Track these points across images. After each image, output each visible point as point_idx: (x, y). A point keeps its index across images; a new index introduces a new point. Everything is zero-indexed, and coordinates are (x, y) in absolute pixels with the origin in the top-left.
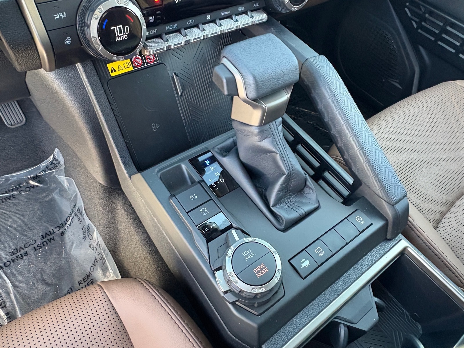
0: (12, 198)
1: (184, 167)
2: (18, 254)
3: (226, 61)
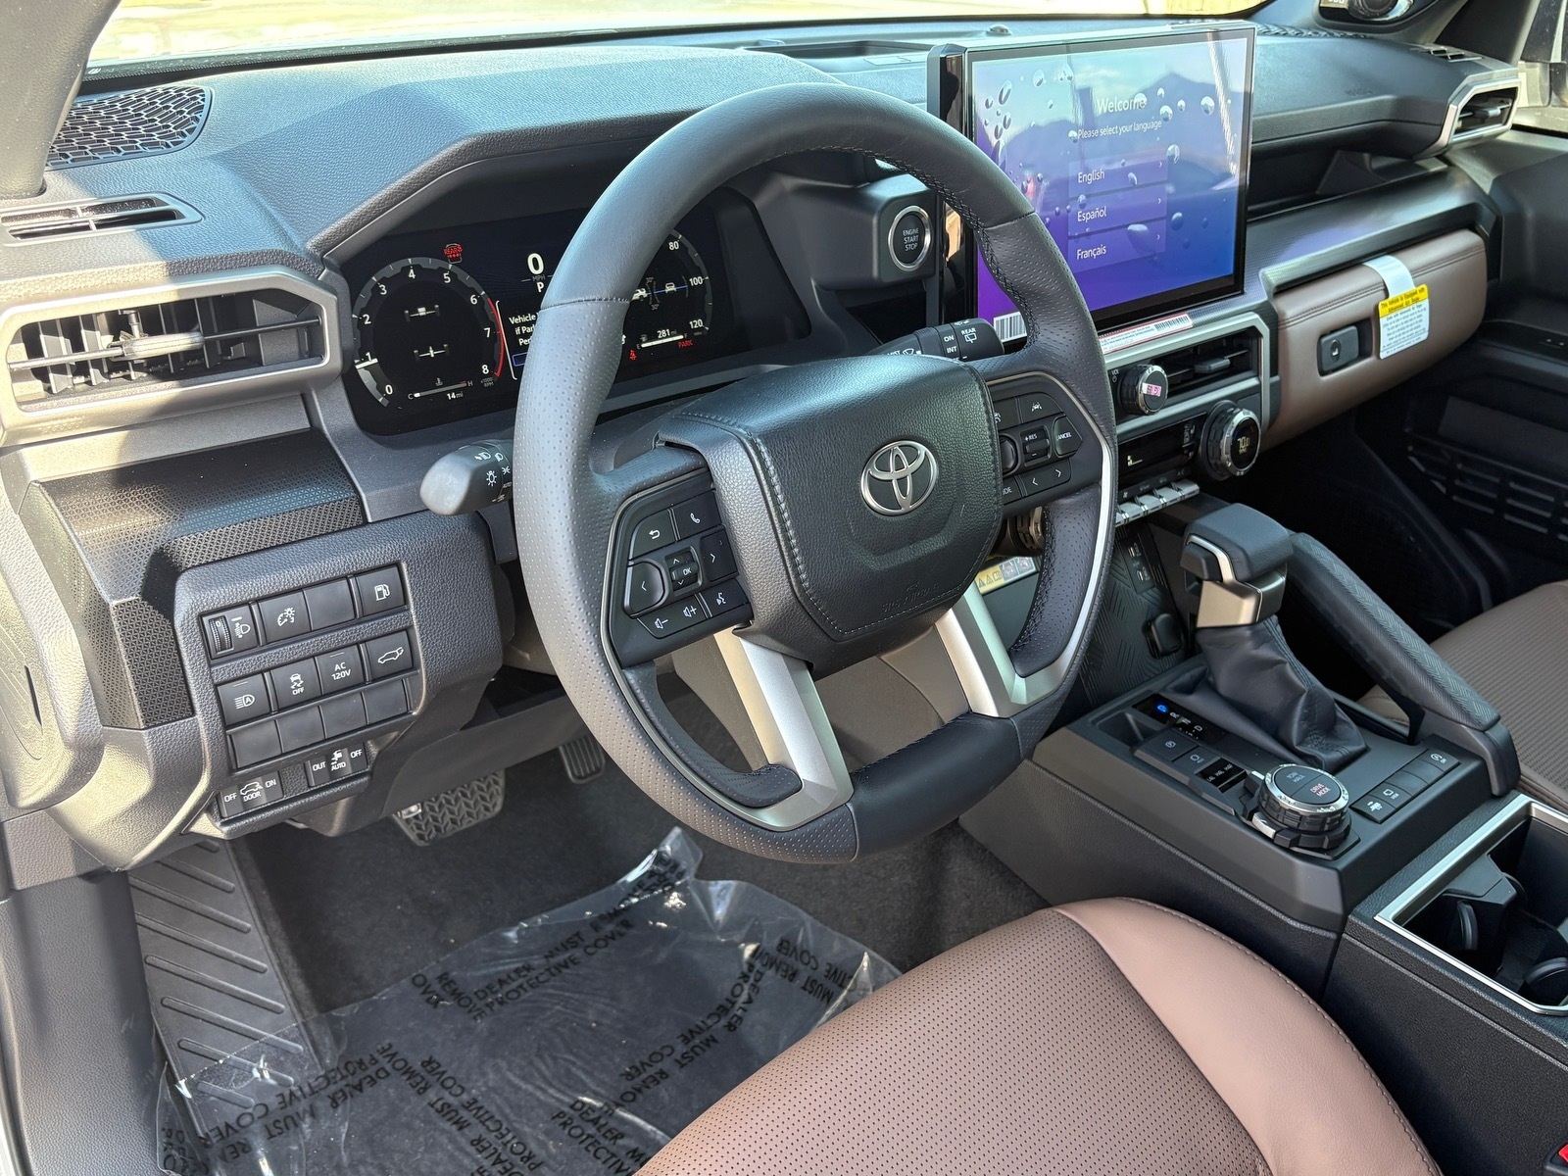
0: (571, 965)
1: (1130, 717)
2: (644, 1076)
3: (1195, 539)
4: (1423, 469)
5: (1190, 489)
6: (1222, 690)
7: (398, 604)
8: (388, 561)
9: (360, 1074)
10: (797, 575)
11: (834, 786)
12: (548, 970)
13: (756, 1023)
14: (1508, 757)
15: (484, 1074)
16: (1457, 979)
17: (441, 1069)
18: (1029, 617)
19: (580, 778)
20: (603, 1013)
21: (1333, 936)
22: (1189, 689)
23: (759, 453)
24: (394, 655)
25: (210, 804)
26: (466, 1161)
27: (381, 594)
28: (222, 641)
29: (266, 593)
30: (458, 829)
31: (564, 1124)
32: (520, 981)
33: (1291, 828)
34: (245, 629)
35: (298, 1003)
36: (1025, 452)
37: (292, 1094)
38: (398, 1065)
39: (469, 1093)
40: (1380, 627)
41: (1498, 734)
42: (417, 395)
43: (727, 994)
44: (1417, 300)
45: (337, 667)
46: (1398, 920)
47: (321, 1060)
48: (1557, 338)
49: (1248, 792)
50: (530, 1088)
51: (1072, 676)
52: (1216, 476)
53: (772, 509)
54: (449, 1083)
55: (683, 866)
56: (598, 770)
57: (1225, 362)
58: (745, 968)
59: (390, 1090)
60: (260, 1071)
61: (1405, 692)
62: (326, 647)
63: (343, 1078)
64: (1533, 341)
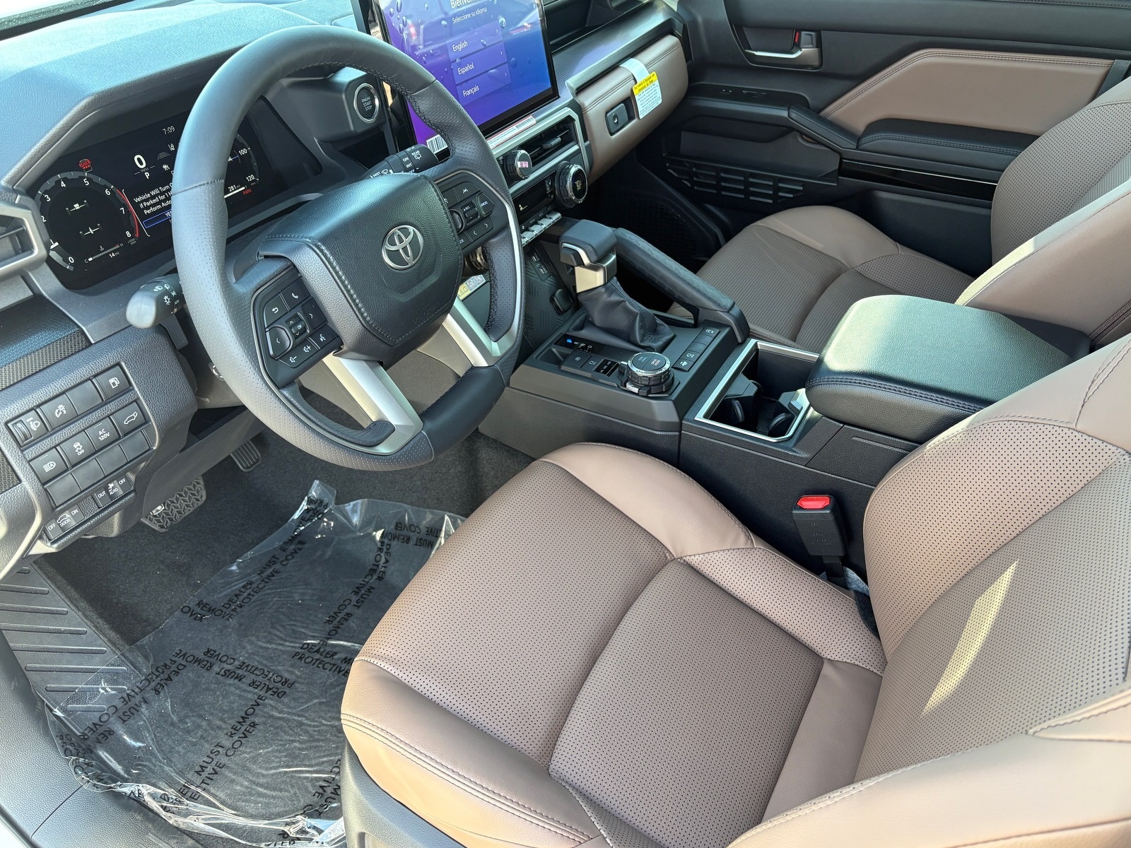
0: (275, 574)
1: (554, 350)
2: (338, 619)
3: (565, 245)
4: (676, 175)
5: (557, 216)
6: (597, 324)
7: (126, 388)
8: (112, 364)
9: (167, 672)
10: (362, 314)
11: (412, 424)
12: (263, 580)
13: (393, 573)
14: (742, 321)
15: (244, 648)
16: (737, 437)
17: (217, 653)
18: (490, 308)
19: (248, 468)
20: (303, 594)
21: (677, 433)
22: (580, 328)
23: (322, 251)
24: (133, 417)
25: (42, 535)
26: (250, 696)
27: (114, 384)
28: (25, 435)
29: (43, 400)
30: (183, 516)
31: (301, 658)
32: (248, 591)
33: (646, 386)
34: (37, 424)
35: (114, 644)
36: (466, 217)
37: (128, 695)
38: (189, 659)
39: (239, 660)
40: (669, 270)
41: (735, 312)
42: (90, 259)
43: (373, 561)
44: (652, 81)
45: (100, 433)
46: (706, 416)
47: (140, 671)
48: (728, 88)
49: (621, 373)
50: (274, 646)
51: (520, 335)
52: (568, 206)
53: (338, 281)
54: (225, 659)
55: (326, 500)
56: (258, 460)
57: (558, 140)
58: (379, 544)
59: (190, 674)
60: (103, 689)
61: (687, 301)
62: (91, 423)
63: (157, 677)
64: (716, 93)
